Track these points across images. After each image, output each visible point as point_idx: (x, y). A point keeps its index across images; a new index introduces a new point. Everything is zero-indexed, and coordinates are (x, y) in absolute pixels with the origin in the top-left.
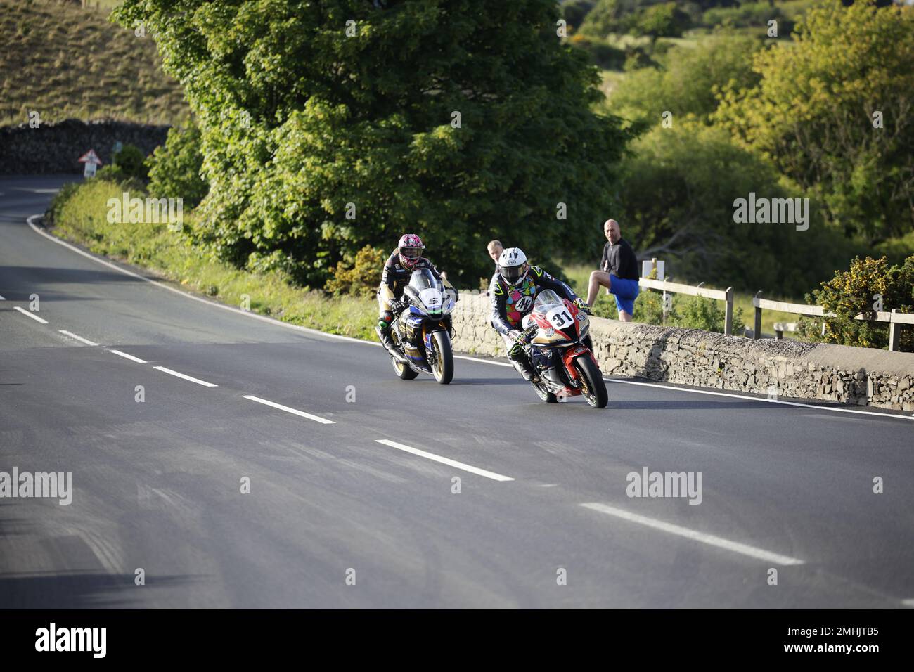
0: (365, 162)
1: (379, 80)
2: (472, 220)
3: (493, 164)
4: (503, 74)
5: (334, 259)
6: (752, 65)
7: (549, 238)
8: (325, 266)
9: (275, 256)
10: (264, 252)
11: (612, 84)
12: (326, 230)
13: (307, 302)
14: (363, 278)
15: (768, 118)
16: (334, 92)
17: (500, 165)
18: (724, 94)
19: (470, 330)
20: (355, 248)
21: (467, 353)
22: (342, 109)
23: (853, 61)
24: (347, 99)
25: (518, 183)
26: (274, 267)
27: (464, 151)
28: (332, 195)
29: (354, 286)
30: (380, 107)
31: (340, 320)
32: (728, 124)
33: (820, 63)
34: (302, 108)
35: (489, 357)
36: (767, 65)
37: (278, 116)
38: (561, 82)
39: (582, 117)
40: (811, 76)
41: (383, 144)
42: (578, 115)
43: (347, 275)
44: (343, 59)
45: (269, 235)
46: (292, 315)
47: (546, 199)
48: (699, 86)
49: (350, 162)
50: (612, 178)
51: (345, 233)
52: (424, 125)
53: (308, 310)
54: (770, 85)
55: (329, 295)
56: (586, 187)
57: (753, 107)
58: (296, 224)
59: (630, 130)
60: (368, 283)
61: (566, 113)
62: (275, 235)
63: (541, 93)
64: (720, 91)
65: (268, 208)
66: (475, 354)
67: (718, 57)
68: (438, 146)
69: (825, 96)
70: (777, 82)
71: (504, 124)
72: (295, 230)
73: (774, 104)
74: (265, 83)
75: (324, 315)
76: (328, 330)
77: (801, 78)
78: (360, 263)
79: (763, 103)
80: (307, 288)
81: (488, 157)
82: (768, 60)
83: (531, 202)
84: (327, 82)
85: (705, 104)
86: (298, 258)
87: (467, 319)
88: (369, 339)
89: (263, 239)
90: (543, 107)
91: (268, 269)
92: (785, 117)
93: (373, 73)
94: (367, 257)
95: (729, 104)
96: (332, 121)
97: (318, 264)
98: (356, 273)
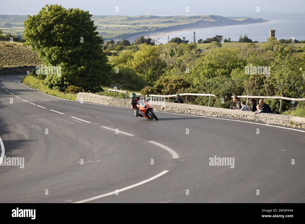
0: (71, 72)
1: (73, 59)
2: (88, 81)
3: (91, 72)
4: (92, 58)
5: (66, 87)
6: (132, 55)
7: (100, 83)
8: (65, 88)
9: (57, 87)
10: (55, 86)
11: (110, 58)
12: (65, 83)
13: (62, 94)
14: (70, 90)
15: (135, 63)
16: (65, 61)
17: (92, 72)
18: (128, 60)
19: (87, 98)
20: (69, 86)
21: (86, 102)
22: (67, 64)
23: (148, 54)
24: (67, 62)
25: (95, 75)
26: (57, 89)
27: (86, 70)
28: (66, 77)
29: (69, 91)
30: (73, 63)
31: (67, 97)
32: (129, 65)
33: (143, 55)
34: (60, 64)
35: (90, 103)
36: (134, 55)
37: (57, 65)
38: (101, 59)
39: (105, 64)
40: (141, 57)
41: (73, 69)
42: (104, 64)
43: (68, 90)
44: (67, 56)
45: (56, 84)
46: (59, 96)
47: (99, 77)
48: (124, 58)
49: (68, 72)
50: (110, 74)
51: (68, 83)
52: (80, 66)
53: (62, 95)
54: (135, 58)
55: (65, 93)
56: (106, 75)
57: (132, 62)
58: (60, 82)
59: (112, 66)
60: (71, 91)
61: (102, 64)
62: (57, 84)
63: (98, 61)
64: (127, 59)
65: (56, 79)
66: (88, 102)
67: (127, 54)
68: (82, 69)
69: (144, 60)
70: (136, 58)
71: (93, 66)
72: (60, 83)
73: (136, 61)
74: (55, 60)
75: (64, 96)
76: (65, 99)
77: (140, 57)
78: (70, 88)
79: (134, 61)
80: (62, 92)
81: (90, 71)
82: (135, 54)
83: (97, 78)
84: (64, 60)
85: (125, 61)
86: (60, 87)
87: (86, 97)
88: (71, 100)
89: (55, 84)
90: (99, 63)
91: (56, 89)
92: (138, 63)
93: (72, 58)
94: (71, 87)
95: (129, 61)
96: (65, 65)
97: (64, 88)
98: (69, 89)
